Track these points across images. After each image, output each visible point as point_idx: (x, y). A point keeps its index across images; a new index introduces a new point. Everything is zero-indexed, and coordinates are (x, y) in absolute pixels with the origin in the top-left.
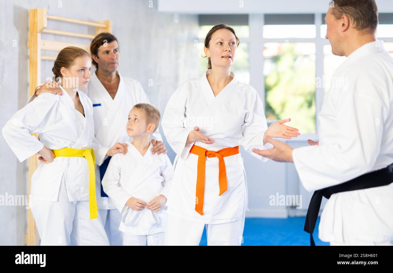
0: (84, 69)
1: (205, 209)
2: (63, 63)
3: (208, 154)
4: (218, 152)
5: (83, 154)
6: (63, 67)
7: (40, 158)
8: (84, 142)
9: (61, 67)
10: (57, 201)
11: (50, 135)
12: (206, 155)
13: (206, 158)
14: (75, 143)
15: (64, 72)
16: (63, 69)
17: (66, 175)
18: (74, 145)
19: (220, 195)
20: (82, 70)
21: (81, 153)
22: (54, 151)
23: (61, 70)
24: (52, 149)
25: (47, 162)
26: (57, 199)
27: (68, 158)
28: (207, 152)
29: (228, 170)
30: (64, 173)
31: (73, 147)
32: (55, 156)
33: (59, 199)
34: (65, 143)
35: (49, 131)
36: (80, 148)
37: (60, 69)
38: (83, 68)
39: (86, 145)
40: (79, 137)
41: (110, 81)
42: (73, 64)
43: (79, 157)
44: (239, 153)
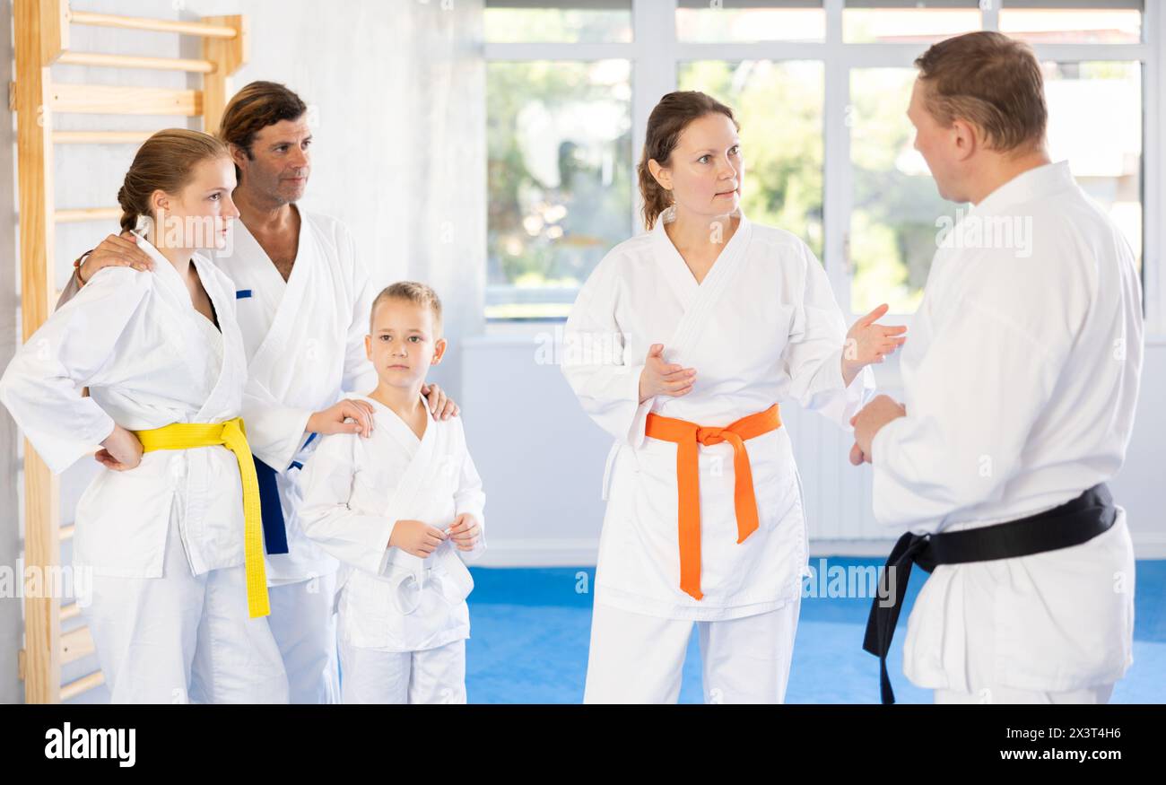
0: (219, 194)
1: (706, 583)
2: (159, 178)
3: (702, 436)
4: (729, 429)
5: (223, 437)
6: (158, 191)
7: (102, 457)
8: (224, 404)
9: (153, 190)
10: (161, 576)
11: (132, 390)
12: (698, 441)
13: (699, 447)
14: (200, 407)
15: (161, 201)
16: (157, 197)
17: (179, 505)
18: (197, 413)
19: (739, 542)
20: (214, 196)
21: (218, 436)
22: (139, 434)
23: (153, 196)
24: (135, 427)
25: (122, 467)
26: (161, 571)
27: (183, 451)
28: (699, 430)
29: (757, 475)
30: (174, 496)
31: (195, 420)
32: (144, 447)
33: (167, 569)
34: (173, 409)
35: (127, 380)
36: (212, 421)
37: (150, 196)
38: (216, 192)
39: (228, 413)
40: (210, 393)
41: (275, 224)
42: (189, 182)
43: (212, 445)
44: (779, 425)
